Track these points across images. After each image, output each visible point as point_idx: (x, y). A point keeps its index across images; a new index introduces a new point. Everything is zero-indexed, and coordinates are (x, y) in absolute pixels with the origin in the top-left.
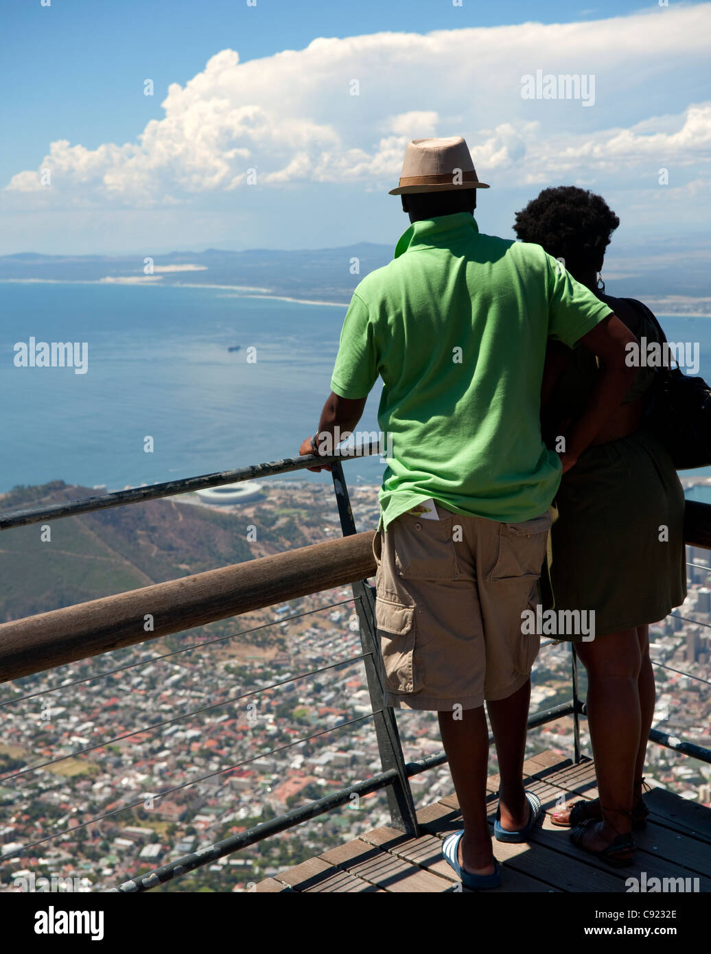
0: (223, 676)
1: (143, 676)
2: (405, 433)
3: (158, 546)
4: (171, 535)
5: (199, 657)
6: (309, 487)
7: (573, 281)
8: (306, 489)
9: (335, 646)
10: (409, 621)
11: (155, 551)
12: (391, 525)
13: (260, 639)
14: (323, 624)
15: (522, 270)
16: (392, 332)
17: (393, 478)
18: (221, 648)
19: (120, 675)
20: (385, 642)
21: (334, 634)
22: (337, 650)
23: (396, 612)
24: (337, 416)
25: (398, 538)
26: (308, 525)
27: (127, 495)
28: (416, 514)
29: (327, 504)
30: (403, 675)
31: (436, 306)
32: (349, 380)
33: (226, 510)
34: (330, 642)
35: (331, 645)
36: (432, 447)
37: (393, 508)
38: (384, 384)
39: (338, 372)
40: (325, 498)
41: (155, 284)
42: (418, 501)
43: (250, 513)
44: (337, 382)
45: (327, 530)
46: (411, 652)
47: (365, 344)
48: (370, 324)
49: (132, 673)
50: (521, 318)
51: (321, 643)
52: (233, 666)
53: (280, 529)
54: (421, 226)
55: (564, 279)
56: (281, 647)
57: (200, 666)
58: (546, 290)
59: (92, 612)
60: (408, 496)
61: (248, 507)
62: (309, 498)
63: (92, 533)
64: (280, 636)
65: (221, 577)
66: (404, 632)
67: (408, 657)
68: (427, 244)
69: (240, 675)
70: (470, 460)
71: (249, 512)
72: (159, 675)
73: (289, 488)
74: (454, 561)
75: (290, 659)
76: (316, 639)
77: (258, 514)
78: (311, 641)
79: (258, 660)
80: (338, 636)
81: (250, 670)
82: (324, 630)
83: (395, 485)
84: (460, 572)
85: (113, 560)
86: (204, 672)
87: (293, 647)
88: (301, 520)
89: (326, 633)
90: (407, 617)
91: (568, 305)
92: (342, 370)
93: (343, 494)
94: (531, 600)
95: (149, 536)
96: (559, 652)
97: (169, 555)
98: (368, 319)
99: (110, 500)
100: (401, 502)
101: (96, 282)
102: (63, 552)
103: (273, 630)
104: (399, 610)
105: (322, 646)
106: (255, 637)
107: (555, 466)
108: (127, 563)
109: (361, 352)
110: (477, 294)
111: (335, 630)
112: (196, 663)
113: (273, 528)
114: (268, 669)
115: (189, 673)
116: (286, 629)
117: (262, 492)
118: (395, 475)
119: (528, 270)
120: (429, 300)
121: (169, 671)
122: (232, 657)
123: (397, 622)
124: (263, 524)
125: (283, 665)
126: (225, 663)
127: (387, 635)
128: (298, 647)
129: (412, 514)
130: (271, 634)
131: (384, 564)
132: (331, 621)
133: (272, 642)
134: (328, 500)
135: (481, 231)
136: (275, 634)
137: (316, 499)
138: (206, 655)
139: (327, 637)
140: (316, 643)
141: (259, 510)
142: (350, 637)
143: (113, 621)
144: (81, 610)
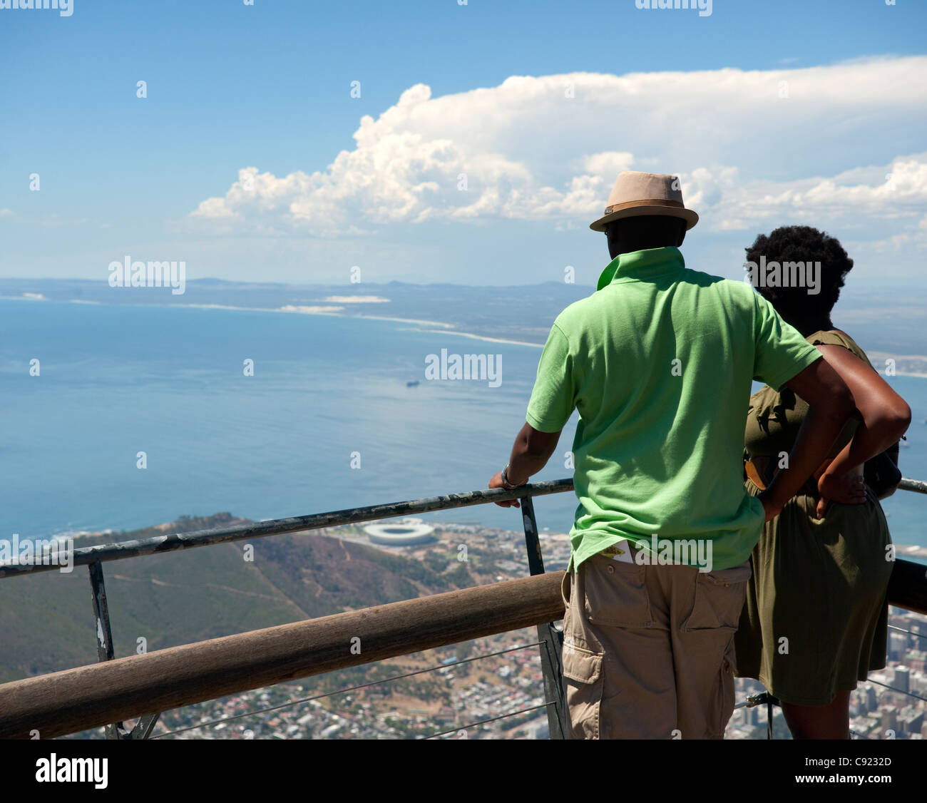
0: (383, 729)
1: (299, 725)
2: (602, 471)
3: (323, 586)
4: (338, 575)
5: (360, 707)
6: (483, 531)
7: (782, 322)
8: (479, 533)
9: (503, 704)
10: (597, 669)
11: (320, 592)
12: (582, 566)
13: (423, 691)
14: (490, 679)
15: (729, 308)
16: (593, 366)
17: (586, 517)
18: (383, 699)
19: (276, 721)
20: (571, 690)
21: (503, 690)
22: (505, 708)
23: (584, 658)
24: (529, 448)
25: (589, 579)
26: (480, 572)
27: (312, 519)
28: (609, 555)
29: (502, 551)
30: (589, 727)
31: (640, 341)
32: (545, 412)
33: (396, 551)
34: (498, 699)
35: (498, 702)
36: (629, 486)
37: (585, 547)
38: (580, 418)
39: (534, 404)
40: (499, 545)
41: (335, 315)
42: (611, 542)
43: (420, 557)
44: (533, 414)
45: (499, 578)
46: (598, 703)
47: (563, 377)
48: (570, 357)
49: (287, 721)
50: (726, 358)
51: (488, 699)
52: (394, 719)
53: (451, 575)
54: (625, 258)
55: (773, 319)
56: (446, 701)
57: (360, 717)
58: (754, 329)
59: (271, 639)
60: (601, 536)
61: (419, 549)
62: (483, 543)
63: (256, 569)
64: (445, 689)
65: (404, 610)
66: (591, 680)
67: (595, 709)
68: (632, 277)
69: (401, 729)
70: (668, 502)
71: (420, 555)
72: (317, 725)
73: (462, 532)
74: (647, 607)
75: (454, 715)
76: (483, 695)
77: (430, 558)
78: (477, 697)
79: (422, 714)
80: (506, 693)
81: (412, 725)
82: (492, 685)
83: (587, 524)
84: (653, 620)
85: (276, 599)
86: (364, 724)
87: (458, 702)
88: (473, 566)
89: (494, 689)
90: (595, 665)
91: (775, 347)
92: (538, 402)
93: (532, 532)
94: (727, 654)
95: (315, 575)
96: (743, 726)
97: (334, 596)
98: (567, 351)
99: (293, 524)
100: (594, 542)
101: (277, 310)
102: (225, 588)
103: (439, 682)
104: (587, 657)
105: (489, 703)
106: (419, 689)
107: (757, 513)
108: (290, 602)
109: (558, 385)
110: (682, 330)
111: (503, 686)
112: (355, 713)
113: (444, 573)
114: (431, 725)
115: (348, 724)
116: (452, 682)
117: (434, 535)
118: (589, 514)
119: (735, 309)
120: (632, 335)
121: (326, 721)
122: (394, 709)
123: (584, 669)
124: (433, 568)
125: (448, 721)
126: (386, 715)
127: (574, 683)
128: (463, 702)
129: (604, 555)
130: (435, 686)
131: (573, 608)
132: (499, 676)
133: (436, 695)
134: (503, 547)
135: (687, 266)
136: (439, 687)
137: (490, 545)
138: (366, 705)
139: (495, 693)
140: (483, 698)
141: (430, 553)
142: (518, 695)
143: (291, 650)
144: (260, 636)
